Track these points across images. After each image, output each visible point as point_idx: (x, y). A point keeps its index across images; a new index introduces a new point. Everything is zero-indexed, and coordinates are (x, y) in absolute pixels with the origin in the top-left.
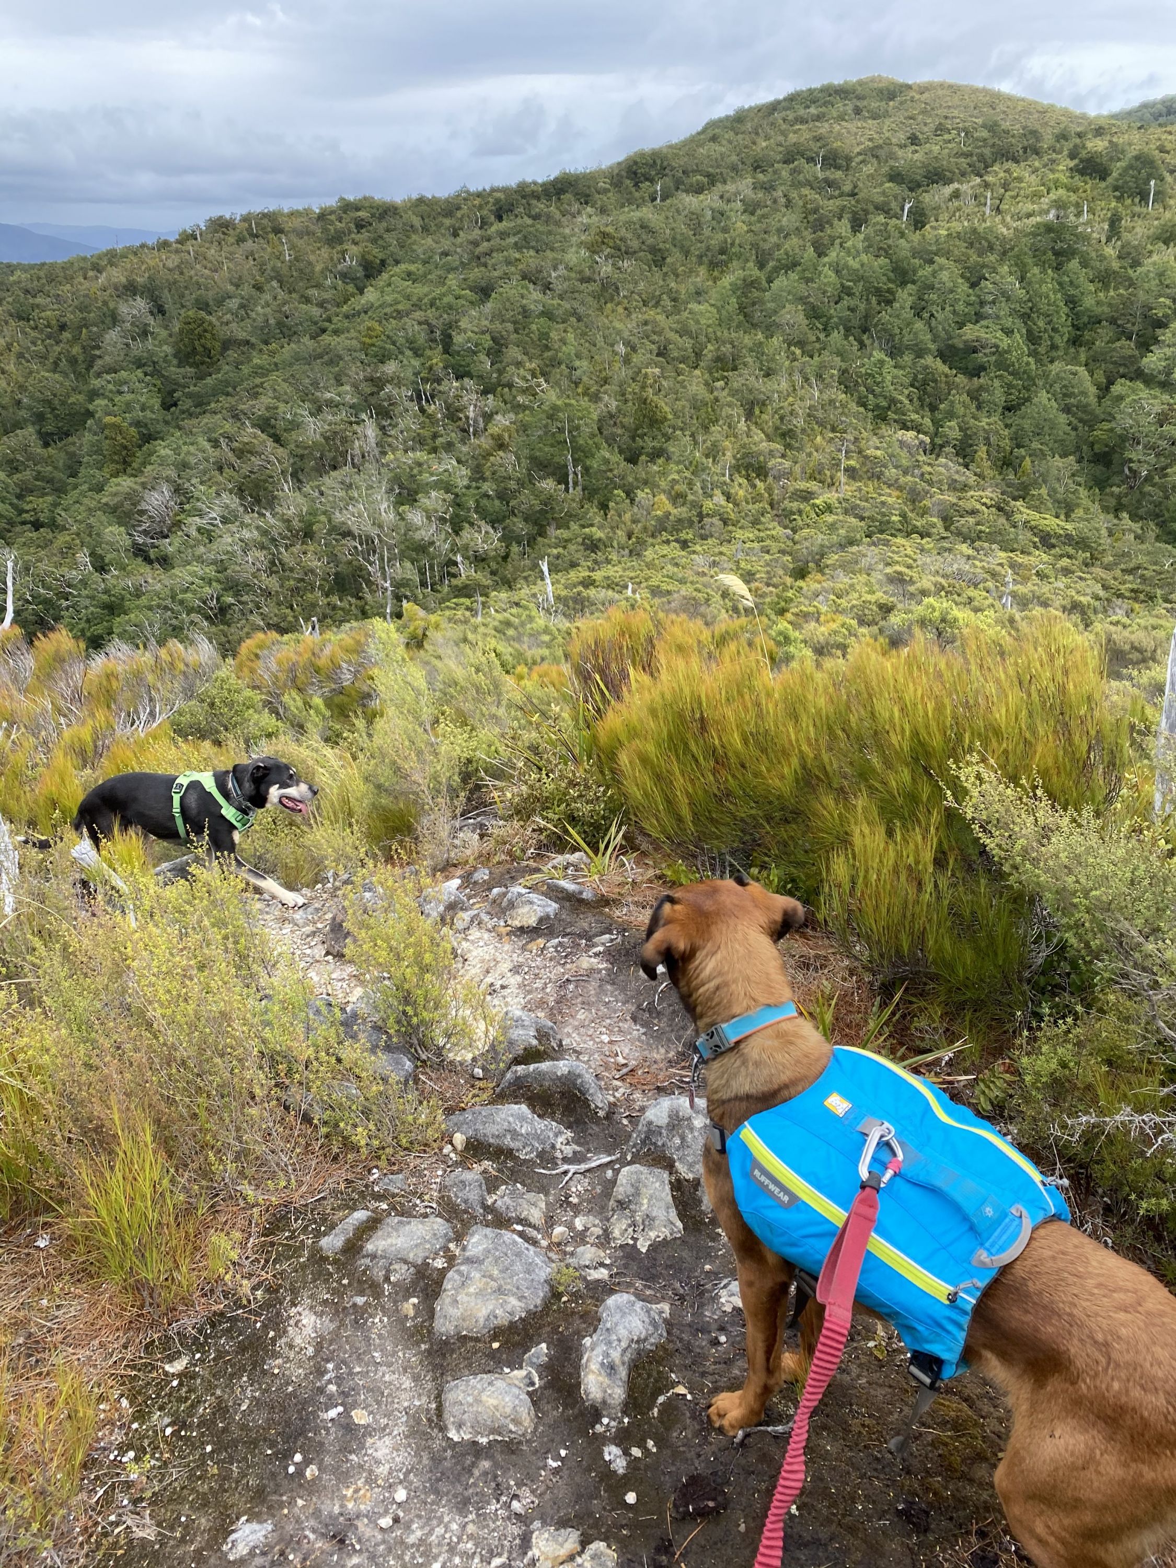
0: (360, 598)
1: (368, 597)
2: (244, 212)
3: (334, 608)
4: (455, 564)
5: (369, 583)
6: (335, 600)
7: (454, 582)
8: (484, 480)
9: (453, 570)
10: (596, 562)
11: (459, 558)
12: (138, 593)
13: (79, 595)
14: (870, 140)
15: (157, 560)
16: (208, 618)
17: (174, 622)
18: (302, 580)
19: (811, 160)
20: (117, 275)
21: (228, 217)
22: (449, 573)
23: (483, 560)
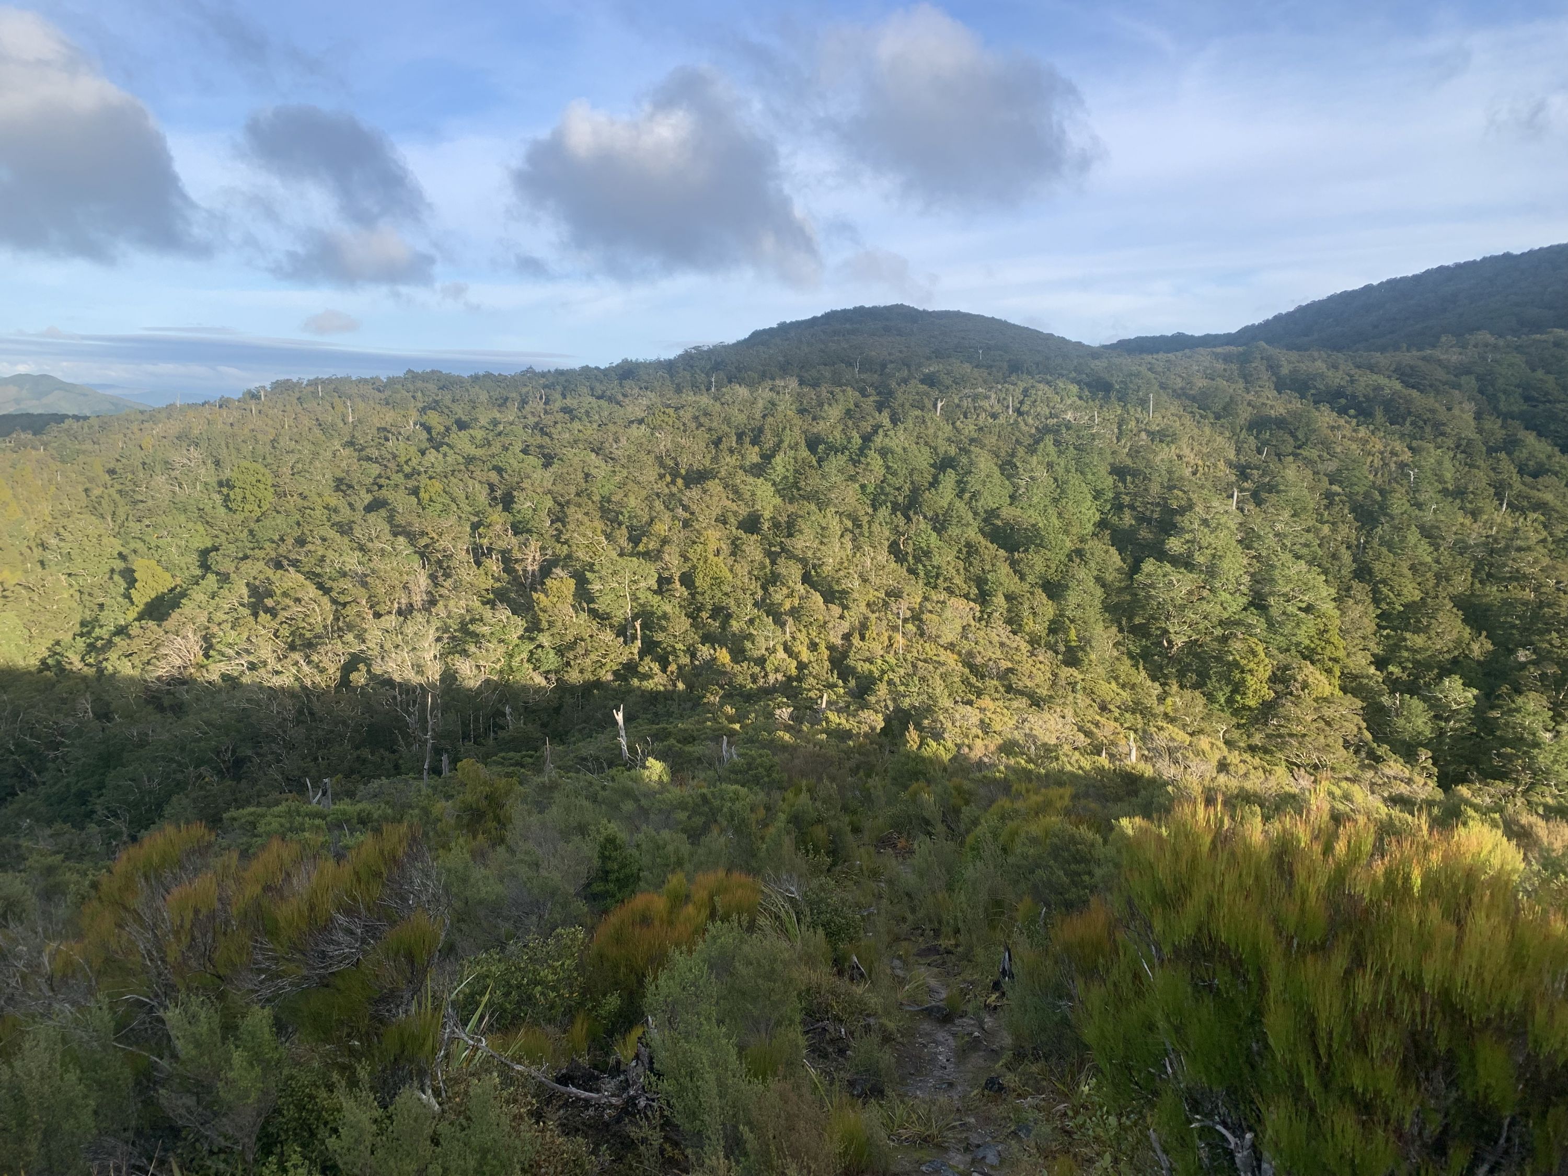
0: (394, 752)
1: (404, 750)
2: (312, 377)
3: (364, 761)
4: (504, 715)
5: (405, 736)
6: (366, 753)
7: (501, 734)
8: (541, 631)
9: (501, 721)
10: (656, 714)
11: (508, 710)
12: (142, 743)
13: (73, 744)
14: (900, 352)
15: (172, 707)
16: (220, 773)
17: (179, 776)
18: (332, 732)
19: (850, 365)
20: (174, 427)
21: (295, 380)
22: (495, 724)
23: (534, 712)
